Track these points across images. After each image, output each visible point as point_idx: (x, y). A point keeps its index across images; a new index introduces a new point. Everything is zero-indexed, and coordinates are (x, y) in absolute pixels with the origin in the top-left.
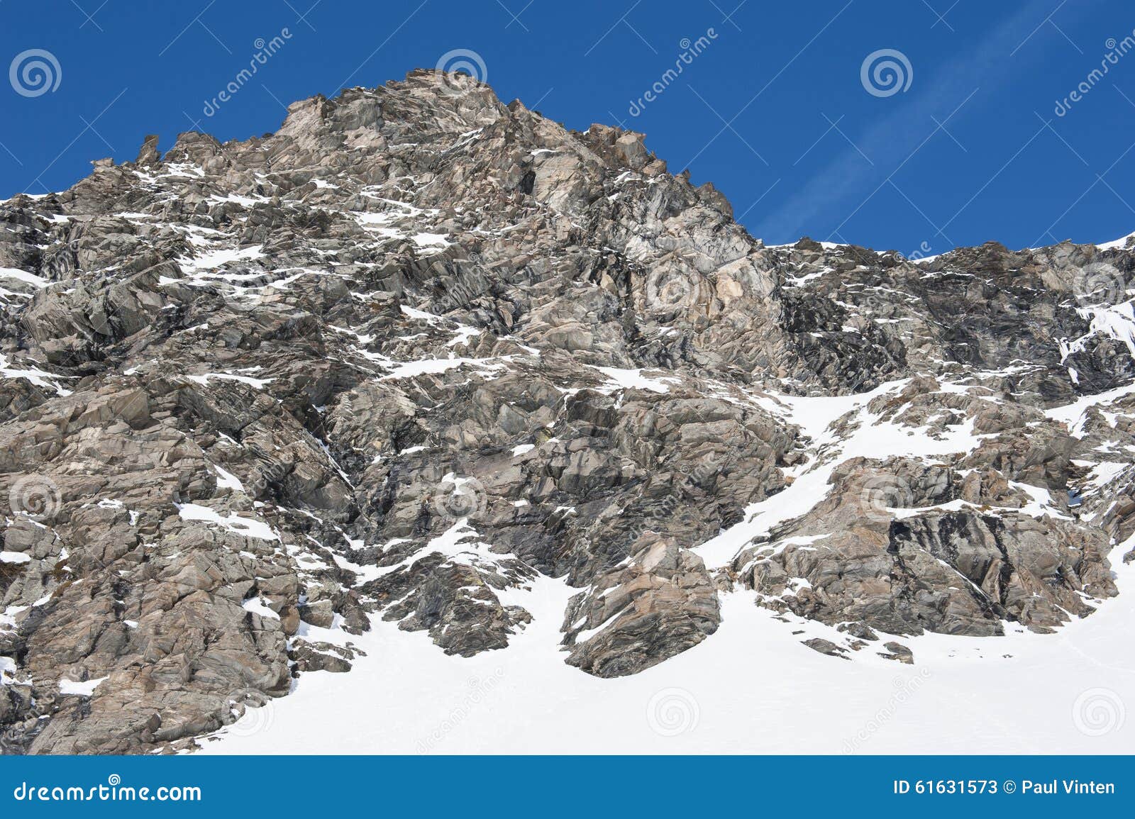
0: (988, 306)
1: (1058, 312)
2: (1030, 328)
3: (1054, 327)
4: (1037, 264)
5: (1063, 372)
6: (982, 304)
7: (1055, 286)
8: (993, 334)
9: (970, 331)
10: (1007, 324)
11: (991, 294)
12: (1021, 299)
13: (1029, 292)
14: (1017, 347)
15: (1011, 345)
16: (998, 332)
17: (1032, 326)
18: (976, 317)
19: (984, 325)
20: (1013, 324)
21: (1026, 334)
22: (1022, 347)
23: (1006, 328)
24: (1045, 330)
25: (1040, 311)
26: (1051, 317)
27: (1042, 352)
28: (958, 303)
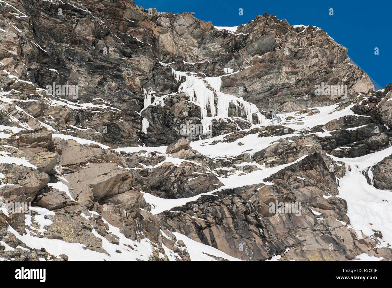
0: (94, 43)
1: (156, 67)
2: (124, 74)
3: (148, 79)
4: (159, 25)
5: (137, 121)
6: (87, 40)
7: (169, 48)
8: (88, 71)
9: (67, 61)
10: (104, 64)
11: (100, 35)
12: (127, 46)
13: (136, 42)
14: (106, 87)
15: (101, 83)
16: (94, 69)
17: (125, 72)
18: (77, 49)
19: (82, 59)
20: (110, 66)
21: (118, 77)
22: (109, 89)
23: (102, 67)
24: (137, 80)
25: (139, 61)
26: (147, 70)
27: (126, 97)
28: (65, 32)
